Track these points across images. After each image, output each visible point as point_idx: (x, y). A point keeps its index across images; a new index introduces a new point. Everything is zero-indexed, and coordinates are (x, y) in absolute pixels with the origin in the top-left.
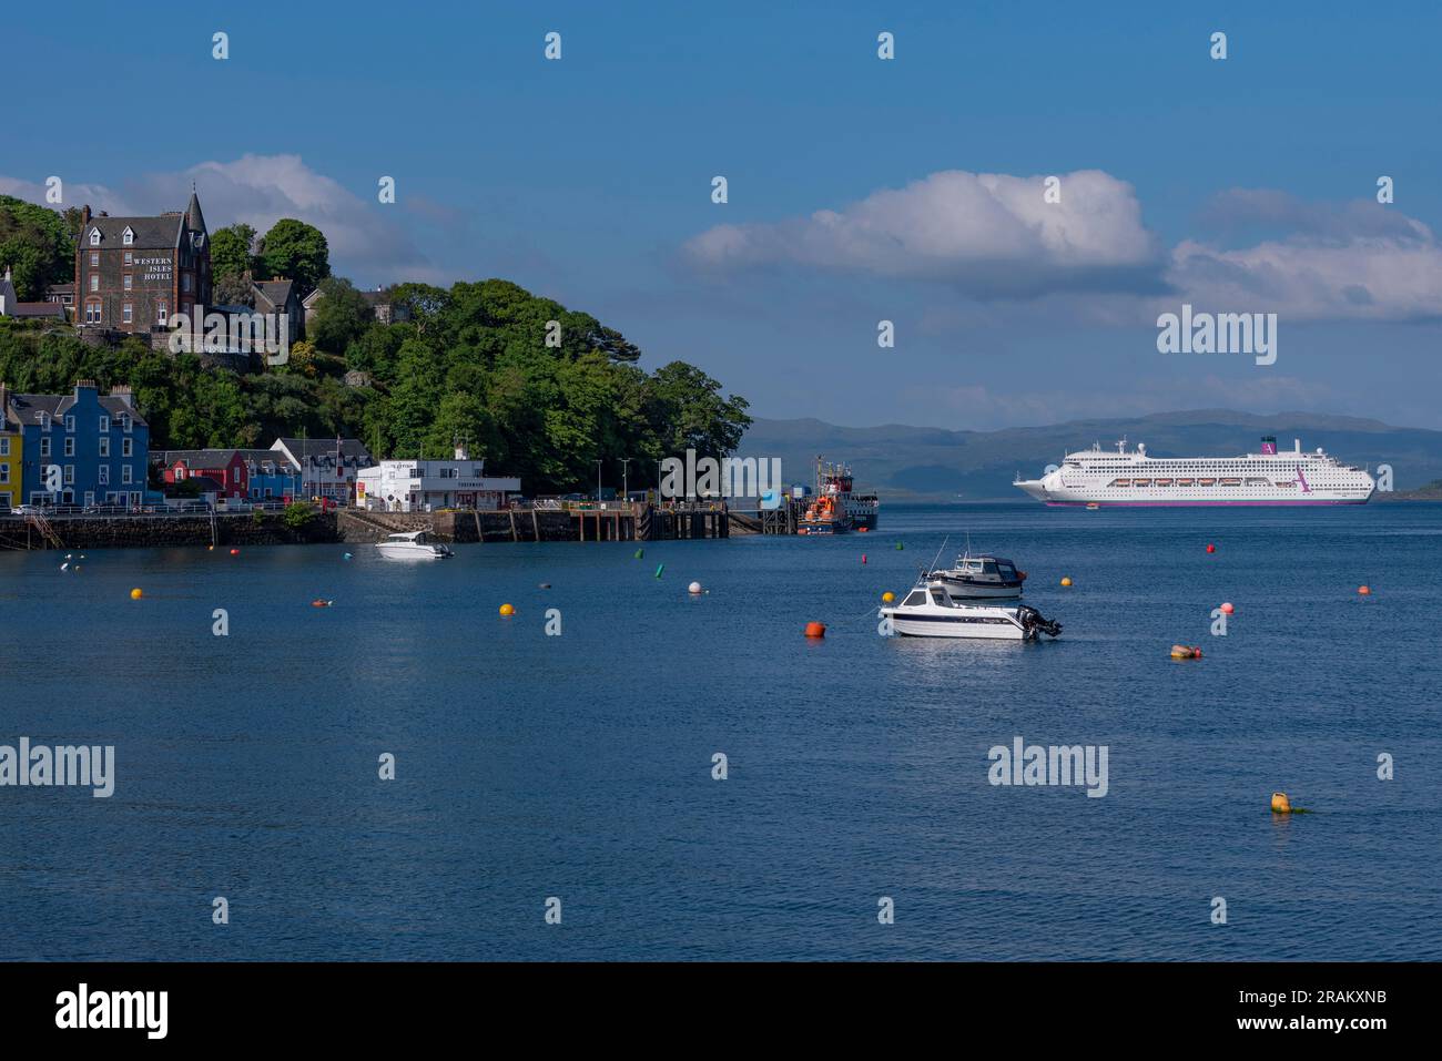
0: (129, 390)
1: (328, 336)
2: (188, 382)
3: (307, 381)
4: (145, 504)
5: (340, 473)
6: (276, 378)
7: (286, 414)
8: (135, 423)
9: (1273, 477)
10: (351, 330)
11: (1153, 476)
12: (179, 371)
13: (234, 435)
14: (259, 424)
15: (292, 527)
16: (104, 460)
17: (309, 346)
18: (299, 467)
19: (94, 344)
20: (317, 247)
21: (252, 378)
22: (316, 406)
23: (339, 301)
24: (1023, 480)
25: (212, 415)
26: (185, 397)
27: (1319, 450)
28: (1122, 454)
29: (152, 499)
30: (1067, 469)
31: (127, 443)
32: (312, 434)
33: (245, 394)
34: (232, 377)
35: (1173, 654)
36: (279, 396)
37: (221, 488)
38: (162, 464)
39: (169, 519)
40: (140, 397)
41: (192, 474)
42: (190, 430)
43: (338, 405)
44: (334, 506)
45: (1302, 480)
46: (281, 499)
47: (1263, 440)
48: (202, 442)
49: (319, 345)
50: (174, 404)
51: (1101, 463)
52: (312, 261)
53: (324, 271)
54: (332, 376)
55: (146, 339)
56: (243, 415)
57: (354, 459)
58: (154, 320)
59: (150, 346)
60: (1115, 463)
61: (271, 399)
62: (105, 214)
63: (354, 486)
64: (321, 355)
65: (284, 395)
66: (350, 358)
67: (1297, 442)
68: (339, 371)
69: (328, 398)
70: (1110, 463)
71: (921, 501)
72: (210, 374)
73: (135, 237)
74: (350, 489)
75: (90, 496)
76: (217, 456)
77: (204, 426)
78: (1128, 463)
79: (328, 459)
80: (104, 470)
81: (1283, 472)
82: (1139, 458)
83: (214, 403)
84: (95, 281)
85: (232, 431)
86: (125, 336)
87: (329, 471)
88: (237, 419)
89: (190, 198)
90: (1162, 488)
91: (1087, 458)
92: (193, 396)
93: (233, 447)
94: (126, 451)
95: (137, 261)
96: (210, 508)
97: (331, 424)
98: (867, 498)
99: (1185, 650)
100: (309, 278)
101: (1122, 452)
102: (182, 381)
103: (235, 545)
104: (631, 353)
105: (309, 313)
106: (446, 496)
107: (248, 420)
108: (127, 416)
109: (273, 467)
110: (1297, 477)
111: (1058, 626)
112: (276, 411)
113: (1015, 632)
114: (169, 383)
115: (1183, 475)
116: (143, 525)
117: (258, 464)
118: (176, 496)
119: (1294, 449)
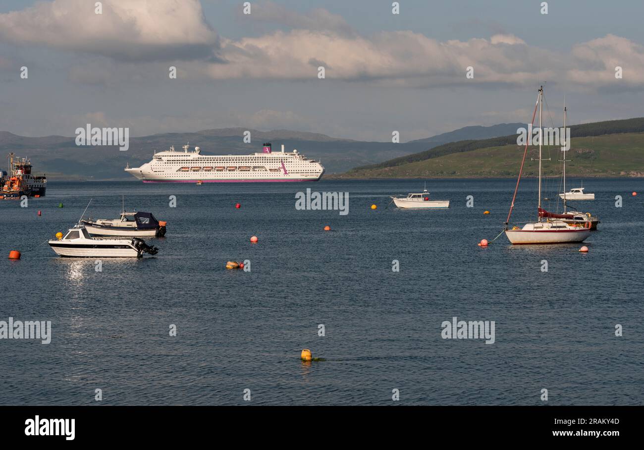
9: (268, 166)
11: (202, 165)
24: (130, 167)
27: (295, 151)
28: (186, 153)
30: (154, 162)
35: (227, 266)
45: (284, 167)
47: (264, 145)
51: (173, 158)
60: (181, 158)
67: (283, 146)
70: (178, 158)
71: (69, 180)
78: (189, 158)
81: (276, 163)
82: (195, 155)
90: (207, 172)
91: (166, 155)
98: (40, 178)
99: (234, 264)
101: (186, 152)
110: (281, 166)
111: (156, 249)
113: (133, 253)
115: (219, 165)
119: (281, 151)
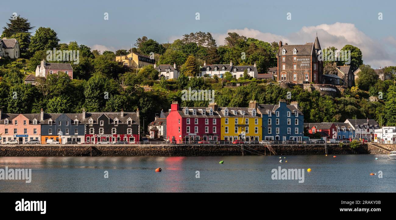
0: (297, 103)
1: (363, 85)
2: (316, 100)
3: (356, 100)
4: (303, 141)
5: (368, 131)
6: (346, 99)
7: (349, 111)
8: (299, 114)
10: (371, 82)
12: (313, 96)
13: (332, 118)
14: (340, 114)
15: (352, 148)
16: (289, 126)
17: (357, 88)
18: (354, 129)
19: (284, 88)
20: (358, 54)
21: (338, 99)
22: (359, 108)
23: (366, 73)
25: (324, 111)
26: (315, 105)
29: (305, 139)
31: (296, 120)
32: (358, 118)
33: (335, 104)
34: (331, 98)
36: (347, 105)
37: (328, 135)
38: (308, 128)
39: (311, 146)
40: (300, 105)
41: (318, 131)
42: (317, 116)
43: (367, 108)
44: (367, 142)
46: (348, 139)
48: (321, 120)
49: (360, 87)
50: (311, 107)
52: (357, 59)
53: (361, 62)
54: (365, 98)
55: (302, 86)
56: (335, 111)
57: (373, 126)
58: (304, 79)
59: (303, 88)
61: (344, 106)
62: (287, 44)
63: (373, 135)
64: (361, 91)
65: (349, 104)
66: (371, 92)
68: (367, 96)
69: (364, 105)
72: (323, 97)
73: (297, 52)
74: (371, 136)
75: (285, 138)
76: (326, 125)
77: (322, 115)
79: (364, 126)
80: (289, 129)
83: (325, 107)
84: (284, 67)
85: (331, 117)
86: (295, 85)
87: (364, 130)
88: (333, 112)
92: (318, 105)
93: (332, 122)
94: (296, 123)
95: (298, 60)
96: (325, 142)
97: (364, 114)
100: (356, 65)
102: (314, 100)
103: (334, 154)
105: (356, 77)
107: (337, 113)
108: (296, 111)
109: (345, 128)
112: (346, 110)
114: (310, 101)
116: (303, 147)
117: (340, 127)
118: (313, 138)
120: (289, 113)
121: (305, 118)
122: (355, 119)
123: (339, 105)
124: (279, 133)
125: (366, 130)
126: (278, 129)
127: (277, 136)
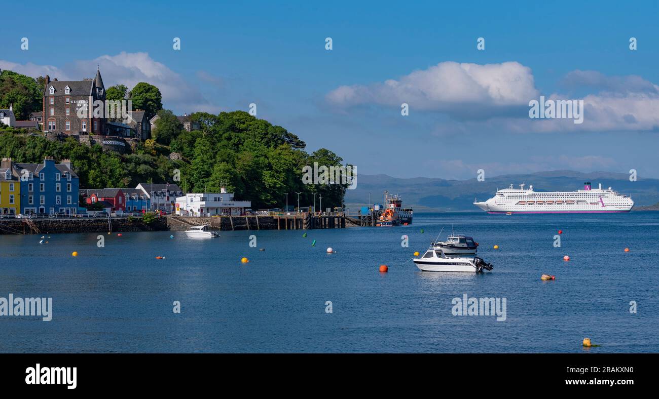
0: (69, 161)
1: (162, 137)
2: (97, 158)
3: (152, 157)
4: (78, 213)
5: (168, 199)
6: (138, 156)
7: (143, 172)
8: (72, 176)
9: (589, 200)
10: (173, 134)
11: (536, 200)
12: (93, 152)
13: (119, 182)
14: (130, 177)
15: (146, 223)
16: (58, 193)
17: (153, 141)
18: (149, 196)
19: (52, 140)
20: (156, 95)
21: (127, 156)
22: (157, 169)
23: (167, 120)
24: (478, 202)
25: (108, 173)
26: (96, 164)
27: (610, 188)
28: (522, 190)
29: (81, 211)
30: (497, 197)
31: (69, 185)
32: (155, 181)
33: (123, 163)
34: (117, 155)
35: (542, 278)
36: (139, 164)
37: (113, 206)
38: (85, 195)
39: (89, 220)
40: (75, 164)
41: (99, 200)
42: (98, 179)
43: (167, 168)
44: (165, 214)
45: (602, 201)
46: (141, 211)
47: (585, 184)
48: (104, 185)
49: (158, 141)
50: (90, 168)
51: (513, 194)
52: (154, 102)
53: (159, 106)
54: (164, 155)
55: (77, 138)
56: (123, 173)
57: (175, 193)
58: (80, 129)
59: (79, 141)
60: (519, 194)
61: (136, 166)
62: (56, 80)
63: (174, 205)
64: (159, 146)
65: (142, 163)
66: (172, 147)
67: (600, 185)
68: (167, 153)
69: (162, 165)
70: (517, 194)
71: (432, 211)
72: (107, 154)
73: (71, 90)
74: (172, 206)
75: (52, 210)
76: (111, 191)
77: (105, 178)
78: (525, 194)
79: (162, 193)
80: (58, 198)
81: (595, 198)
82: (530, 192)
83: (109, 167)
84: (52, 111)
85: (118, 180)
86: (67, 136)
87: (162, 198)
88: (120, 175)
89: (96, 72)
90: (540, 205)
91: (507, 192)
92: (99, 164)
93: (118, 187)
94: (69, 189)
95: (72, 102)
96: (108, 215)
97: (163, 177)
98: (408, 210)
99: (548, 277)
100: (153, 110)
101: (522, 189)
102: (94, 157)
103: (120, 231)
104: (302, 145)
105: (153, 126)
106: (217, 210)
107: (125, 175)
108: (68, 173)
109: (137, 196)
110: (599, 200)
111: (492, 266)
112: (138, 171)
113: (473, 269)
114: (88, 158)
115: (549, 199)
116: (77, 223)
117: (130, 195)
118: (92, 210)
119: (598, 188)
120: (58, 175)
121: (80, 182)
122: (150, 183)
123: (128, 165)
124: (44, 203)
125: (165, 198)
126: (43, 198)
127: (42, 207)
